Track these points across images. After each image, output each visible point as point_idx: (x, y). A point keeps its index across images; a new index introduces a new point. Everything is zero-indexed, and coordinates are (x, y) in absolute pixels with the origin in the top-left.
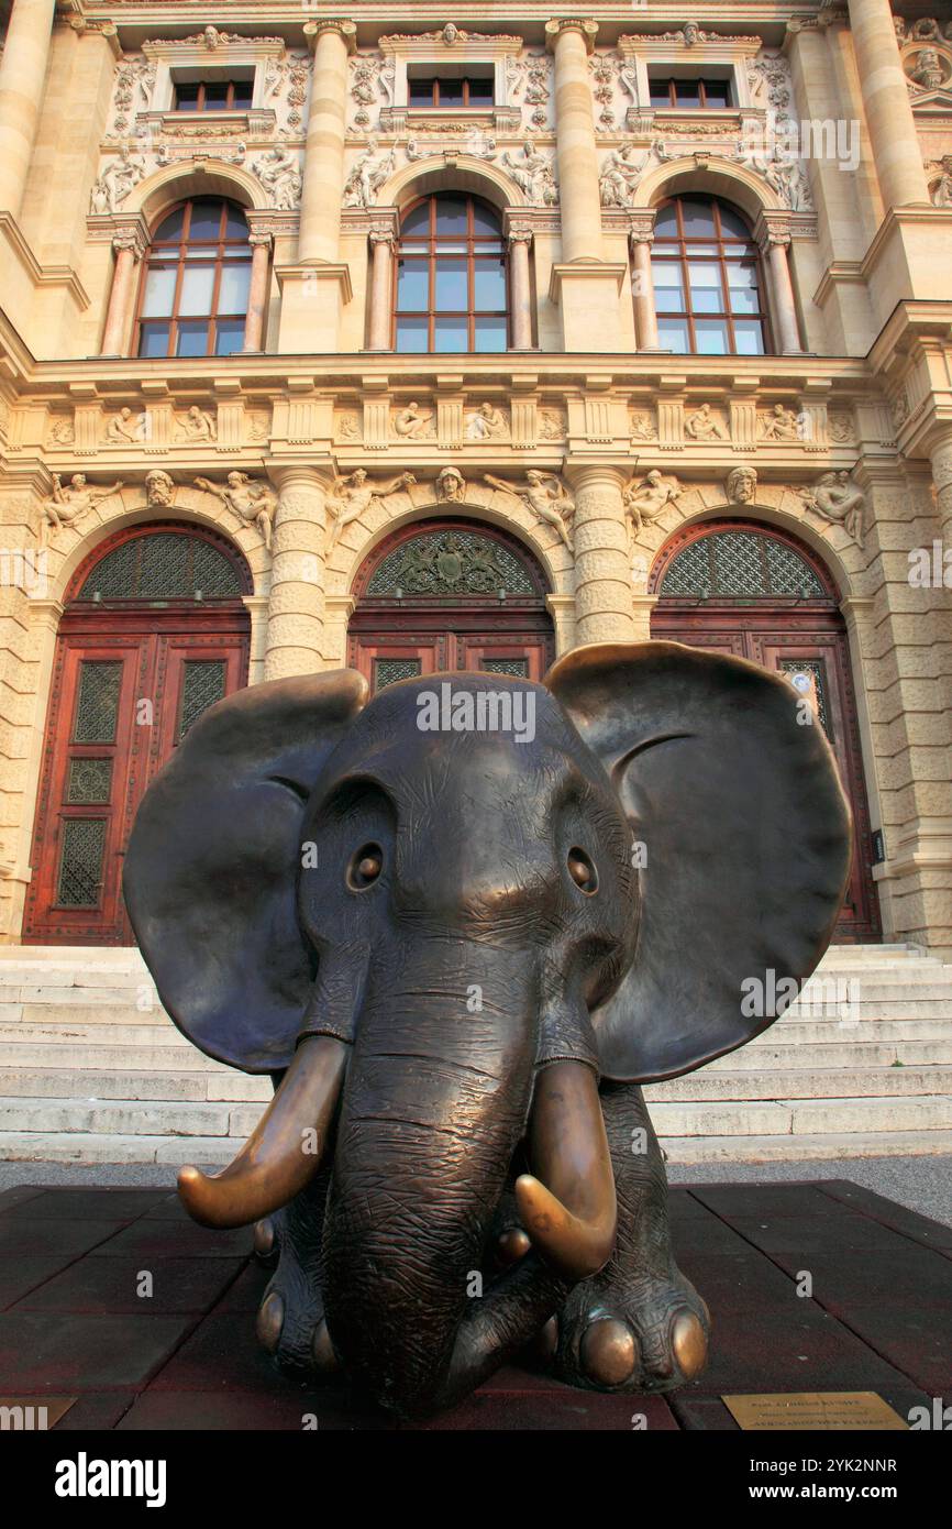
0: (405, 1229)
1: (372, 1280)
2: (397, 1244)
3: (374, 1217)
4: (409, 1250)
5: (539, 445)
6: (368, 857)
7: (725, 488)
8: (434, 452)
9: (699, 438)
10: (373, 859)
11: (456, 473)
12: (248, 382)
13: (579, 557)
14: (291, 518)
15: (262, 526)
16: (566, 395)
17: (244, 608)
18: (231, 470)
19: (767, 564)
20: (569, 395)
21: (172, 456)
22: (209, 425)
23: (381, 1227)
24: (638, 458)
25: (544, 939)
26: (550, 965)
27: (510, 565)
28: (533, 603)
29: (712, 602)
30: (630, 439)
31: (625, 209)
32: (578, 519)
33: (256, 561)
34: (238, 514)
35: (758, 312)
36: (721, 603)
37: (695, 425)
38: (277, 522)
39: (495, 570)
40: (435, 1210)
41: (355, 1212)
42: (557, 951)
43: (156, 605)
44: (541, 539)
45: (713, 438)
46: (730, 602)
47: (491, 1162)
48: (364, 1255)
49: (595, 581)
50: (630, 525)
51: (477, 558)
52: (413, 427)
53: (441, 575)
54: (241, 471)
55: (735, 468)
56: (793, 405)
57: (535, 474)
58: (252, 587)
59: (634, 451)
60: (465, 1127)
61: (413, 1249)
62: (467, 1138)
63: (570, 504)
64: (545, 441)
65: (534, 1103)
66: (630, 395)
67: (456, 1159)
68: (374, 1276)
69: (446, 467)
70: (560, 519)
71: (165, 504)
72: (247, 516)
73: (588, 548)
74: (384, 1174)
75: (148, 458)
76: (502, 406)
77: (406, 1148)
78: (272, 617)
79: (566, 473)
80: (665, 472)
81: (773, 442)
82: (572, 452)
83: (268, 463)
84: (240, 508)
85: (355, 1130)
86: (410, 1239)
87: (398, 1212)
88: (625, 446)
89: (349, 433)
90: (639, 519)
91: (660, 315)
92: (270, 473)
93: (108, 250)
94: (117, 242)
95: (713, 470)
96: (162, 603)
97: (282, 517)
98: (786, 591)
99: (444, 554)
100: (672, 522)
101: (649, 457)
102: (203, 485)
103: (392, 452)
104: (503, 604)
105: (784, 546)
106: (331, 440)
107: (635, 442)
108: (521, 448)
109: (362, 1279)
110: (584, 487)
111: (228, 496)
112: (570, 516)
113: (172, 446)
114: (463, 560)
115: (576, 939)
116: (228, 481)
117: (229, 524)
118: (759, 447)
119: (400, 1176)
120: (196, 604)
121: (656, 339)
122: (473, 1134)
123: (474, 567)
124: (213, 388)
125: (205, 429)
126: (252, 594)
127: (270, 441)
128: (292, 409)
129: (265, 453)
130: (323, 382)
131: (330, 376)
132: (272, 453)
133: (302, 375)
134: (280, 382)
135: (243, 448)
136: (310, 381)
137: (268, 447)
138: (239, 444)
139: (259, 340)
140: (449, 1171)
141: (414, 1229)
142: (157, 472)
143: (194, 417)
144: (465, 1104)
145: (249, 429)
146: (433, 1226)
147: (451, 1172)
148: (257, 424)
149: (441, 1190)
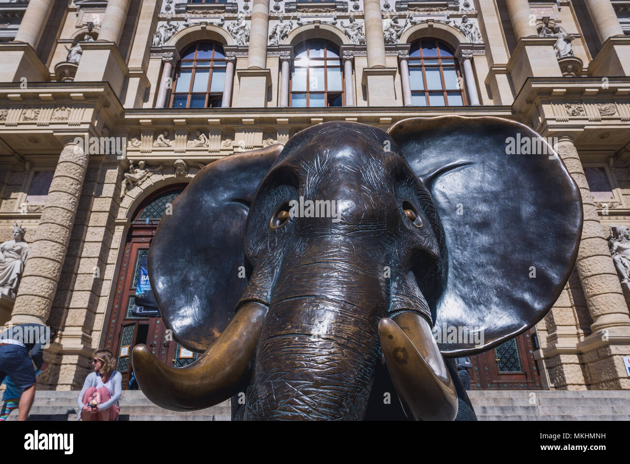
3: (278, 400)
12: (223, 121)
21: (188, 153)
22: (205, 140)
31: (396, 45)
40: (321, 393)
60: (341, 338)
71: (183, 176)
74: (284, 369)
75: (176, 154)
77: (301, 350)
87: (295, 395)
89: (270, 144)
91: (412, 92)
93: (160, 61)
94: (164, 59)
106: (262, 147)
119: (297, 369)
121: (410, 101)
122: (348, 343)
124: (208, 123)
125: (203, 141)
127: (234, 147)
128: (244, 133)
129: (232, 152)
130: (258, 121)
131: (262, 118)
132: (234, 152)
133: (249, 118)
134: (239, 121)
135: (221, 150)
136: (253, 120)
137: (233, 150)
138: (218, 148)
139: (229, 101)
140: (330, 366)
141: (307, 407)
142: (179, 160)
143: (198, 137)
144: (340, 322)
145: (223, 142)
146: (320, 404)
147: (333, 367)
148: (227, 140)
149: (325, 379)
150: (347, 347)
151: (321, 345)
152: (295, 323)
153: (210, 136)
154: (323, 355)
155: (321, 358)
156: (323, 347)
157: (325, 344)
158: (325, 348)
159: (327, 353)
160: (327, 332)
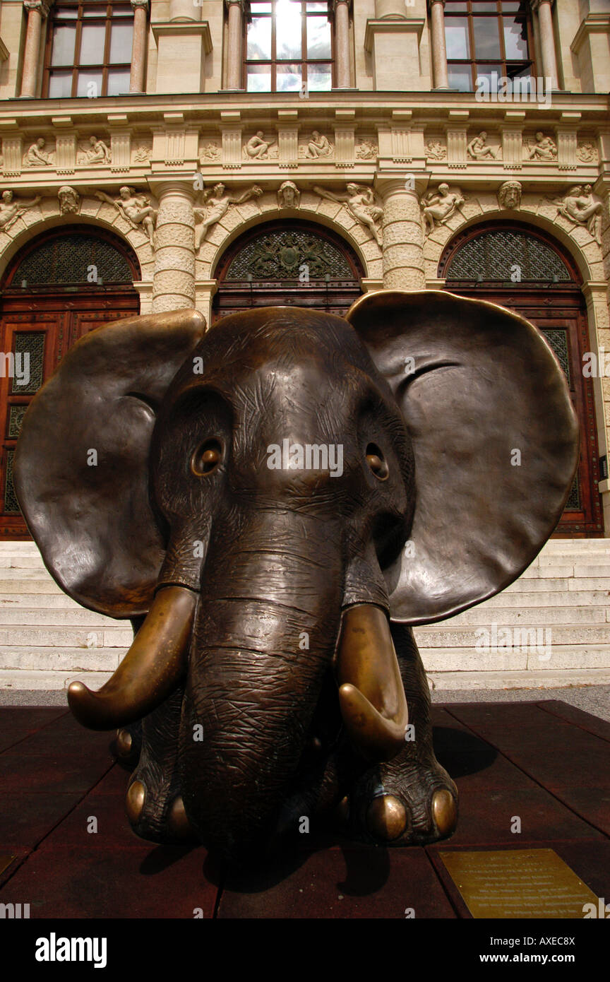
0: (245, 729)
1: (219, 767)
2: (239, 740)
3: (220, 721)
4: (247, 744)
5: (356, 164)
6: (210, 449)
7: (497, 197)
8: (276, 170)
9: (478, 158)
10: (212, 451)
11: (293, 186)
12: (133, 118)
13: (385, 250)
14: (169, 221)
15: (146, 228)
16: (377, 125)
17: (134, 290)
18: (123, 185)
19: (528, 256)
20: (380, 125)
21: (78, 175)
22: (104, 151)
23: (226, 728)
24: (431, 174)
25: (349, 513)
26: (353, 532)
27: (334, 255)
28: (351, 284)
29: (487, 285)
30: (425, 160)
32: (386, 221)
33: (143, 255)
34: (127, 218)
35: (527, 59)
36: (493, 285)
37: (475, 148)
38: (158, 225)
39: (322, 260)
40: (269, 715)
41: (205, 717)
42: (358, 522)
43: (68, 289)
44: (358, 235)
45: (488, 158)
46: (500, 285)
47: (309, 679)
48: (212, 749)
49: (397, 268)
50: (424, 226)
51: (309, 250)
52: (259, 150)
53: (282, 264)
54: (129, 186)
55: (506, 181)
56: (551, 133)
57: (352, 186)
58: (140, 274)
59: (429, 169)
60: (290, 652)
61: (250, 744)
62: (291, 661)
63: (378, 209)
64: (361, 161)
65: (342, 635)
66: (425, 125)
67: (284, 677)
68: (222, 765)
69: (285, 181)
70: (372, 221)
71: (73, 213)
72: (134, 220)
73: (392, 243)
74: (227, 688)
75: (60, 177)
76: (328, 133)
77: (245, 668)
78: (156, 297)
79: (376, 185)
80: (453, 185)
81: (536, 161)
82: (381, 169)
83: (150, 180)
84: (130, 214)
85: (205, 656)
86: (248, 736)
87: (239, 717)
88: (422, 165)
89: (211, 155)
90: (433, 221)
91: (450, 62)
92: (151, 187)
93: (20, 9)
94: (27, 3)
95: (488, 183)
96: (73, 288)
97: (160, 221)
98: (542, 276)
99: (285, 248)
100: (456, 223)
101: (439, 173)
102: (101, 197)
103: (245, 170)
104: (329, 285)
105: (540, 241)
106: (198, 162)
107: (429, 161)
108: (343, 166)
109: (212, 767)
110: (392, 195)
111: (121, 205)
112: (378, 219)
113: (77, 168)
114: (299, 252)
115: (373, 513)
116: (120, 194)
117: (122, 227)
118: (524, 166)
119: (241, 689)
120: (98, 288)
121: (446, 80)
122: (297, 658)
123: (306, 257)
124: (107, 122)
125: (101, 152)
126: (141, 280)
127: (152, 162)
128: (167, 138)
129: (148, 172)
130: (190, 116)
131: (196, 111)
132: (153, 172)
133: (174, 111)
134: (158, 117)
135: (131, 168)
136: (181, 115)
137: (150, 168)
138: (128, 165)
139: (141, 81)
140: (278, 686)
141: (252, 729)
142: (66, 188)
143: (93, 145)
144: (290, 635)
145: (135, 153)
146: (266, 727)
147: (280, 686)
148: (141, 150)
149: (272, 700)
150: (297, 663)
151: (268, 663)
152: (237, 634)
153: (112, 144)
154: (270, 675)
155: (268, 677)
156: (270, 665)
157: (272, 662)
158: (272, 667)
159: (275, 672)
160: (275, 648)
